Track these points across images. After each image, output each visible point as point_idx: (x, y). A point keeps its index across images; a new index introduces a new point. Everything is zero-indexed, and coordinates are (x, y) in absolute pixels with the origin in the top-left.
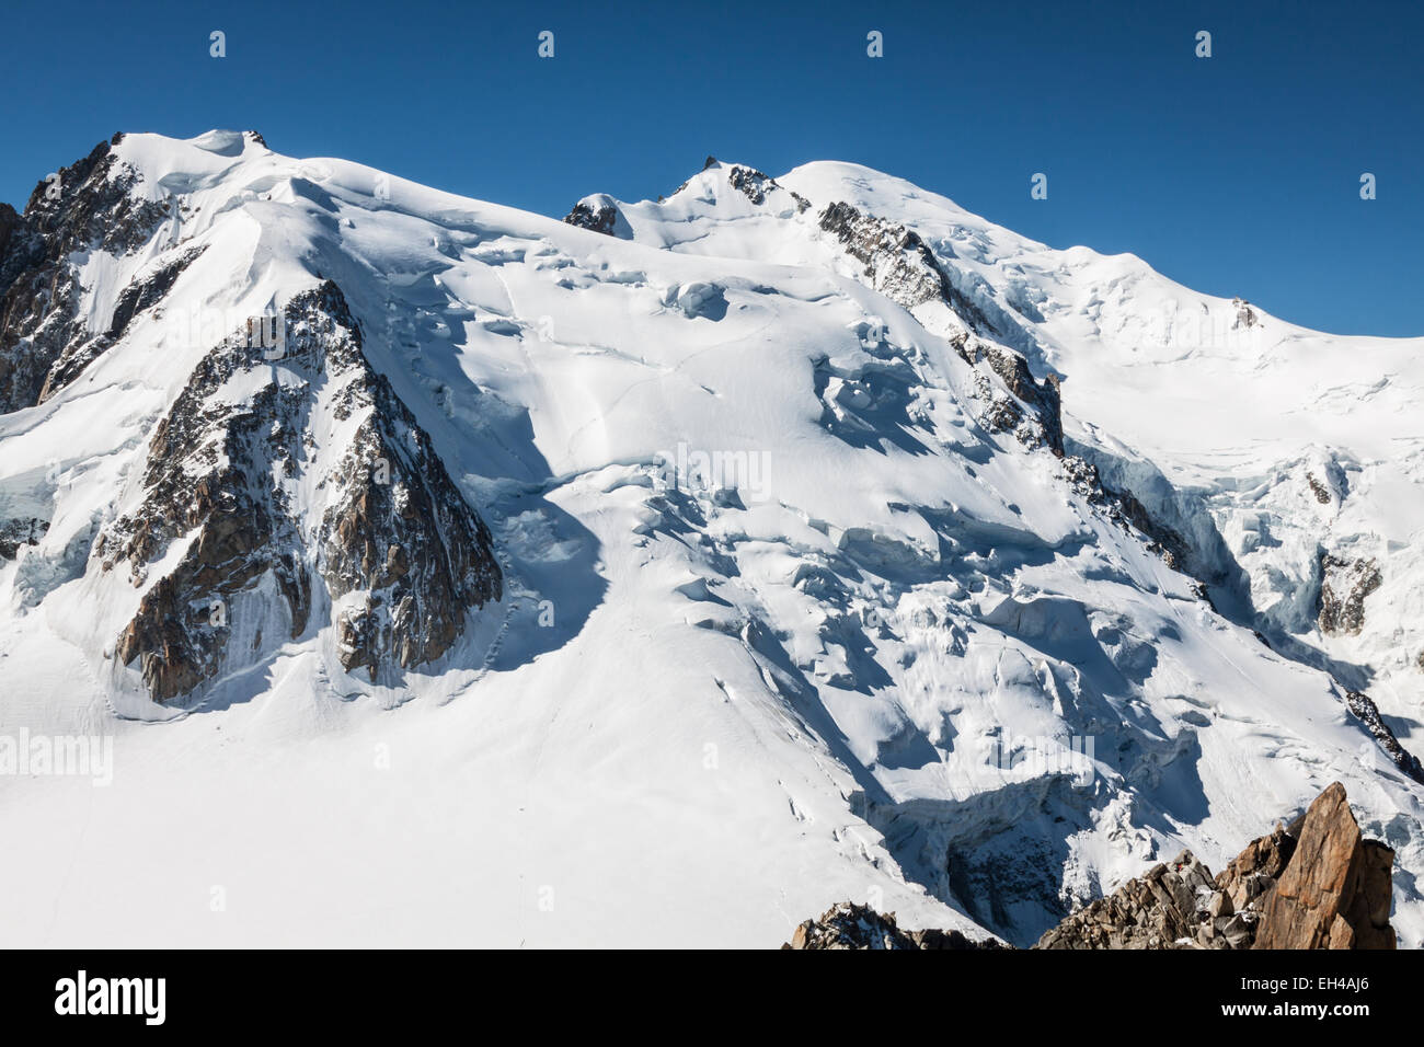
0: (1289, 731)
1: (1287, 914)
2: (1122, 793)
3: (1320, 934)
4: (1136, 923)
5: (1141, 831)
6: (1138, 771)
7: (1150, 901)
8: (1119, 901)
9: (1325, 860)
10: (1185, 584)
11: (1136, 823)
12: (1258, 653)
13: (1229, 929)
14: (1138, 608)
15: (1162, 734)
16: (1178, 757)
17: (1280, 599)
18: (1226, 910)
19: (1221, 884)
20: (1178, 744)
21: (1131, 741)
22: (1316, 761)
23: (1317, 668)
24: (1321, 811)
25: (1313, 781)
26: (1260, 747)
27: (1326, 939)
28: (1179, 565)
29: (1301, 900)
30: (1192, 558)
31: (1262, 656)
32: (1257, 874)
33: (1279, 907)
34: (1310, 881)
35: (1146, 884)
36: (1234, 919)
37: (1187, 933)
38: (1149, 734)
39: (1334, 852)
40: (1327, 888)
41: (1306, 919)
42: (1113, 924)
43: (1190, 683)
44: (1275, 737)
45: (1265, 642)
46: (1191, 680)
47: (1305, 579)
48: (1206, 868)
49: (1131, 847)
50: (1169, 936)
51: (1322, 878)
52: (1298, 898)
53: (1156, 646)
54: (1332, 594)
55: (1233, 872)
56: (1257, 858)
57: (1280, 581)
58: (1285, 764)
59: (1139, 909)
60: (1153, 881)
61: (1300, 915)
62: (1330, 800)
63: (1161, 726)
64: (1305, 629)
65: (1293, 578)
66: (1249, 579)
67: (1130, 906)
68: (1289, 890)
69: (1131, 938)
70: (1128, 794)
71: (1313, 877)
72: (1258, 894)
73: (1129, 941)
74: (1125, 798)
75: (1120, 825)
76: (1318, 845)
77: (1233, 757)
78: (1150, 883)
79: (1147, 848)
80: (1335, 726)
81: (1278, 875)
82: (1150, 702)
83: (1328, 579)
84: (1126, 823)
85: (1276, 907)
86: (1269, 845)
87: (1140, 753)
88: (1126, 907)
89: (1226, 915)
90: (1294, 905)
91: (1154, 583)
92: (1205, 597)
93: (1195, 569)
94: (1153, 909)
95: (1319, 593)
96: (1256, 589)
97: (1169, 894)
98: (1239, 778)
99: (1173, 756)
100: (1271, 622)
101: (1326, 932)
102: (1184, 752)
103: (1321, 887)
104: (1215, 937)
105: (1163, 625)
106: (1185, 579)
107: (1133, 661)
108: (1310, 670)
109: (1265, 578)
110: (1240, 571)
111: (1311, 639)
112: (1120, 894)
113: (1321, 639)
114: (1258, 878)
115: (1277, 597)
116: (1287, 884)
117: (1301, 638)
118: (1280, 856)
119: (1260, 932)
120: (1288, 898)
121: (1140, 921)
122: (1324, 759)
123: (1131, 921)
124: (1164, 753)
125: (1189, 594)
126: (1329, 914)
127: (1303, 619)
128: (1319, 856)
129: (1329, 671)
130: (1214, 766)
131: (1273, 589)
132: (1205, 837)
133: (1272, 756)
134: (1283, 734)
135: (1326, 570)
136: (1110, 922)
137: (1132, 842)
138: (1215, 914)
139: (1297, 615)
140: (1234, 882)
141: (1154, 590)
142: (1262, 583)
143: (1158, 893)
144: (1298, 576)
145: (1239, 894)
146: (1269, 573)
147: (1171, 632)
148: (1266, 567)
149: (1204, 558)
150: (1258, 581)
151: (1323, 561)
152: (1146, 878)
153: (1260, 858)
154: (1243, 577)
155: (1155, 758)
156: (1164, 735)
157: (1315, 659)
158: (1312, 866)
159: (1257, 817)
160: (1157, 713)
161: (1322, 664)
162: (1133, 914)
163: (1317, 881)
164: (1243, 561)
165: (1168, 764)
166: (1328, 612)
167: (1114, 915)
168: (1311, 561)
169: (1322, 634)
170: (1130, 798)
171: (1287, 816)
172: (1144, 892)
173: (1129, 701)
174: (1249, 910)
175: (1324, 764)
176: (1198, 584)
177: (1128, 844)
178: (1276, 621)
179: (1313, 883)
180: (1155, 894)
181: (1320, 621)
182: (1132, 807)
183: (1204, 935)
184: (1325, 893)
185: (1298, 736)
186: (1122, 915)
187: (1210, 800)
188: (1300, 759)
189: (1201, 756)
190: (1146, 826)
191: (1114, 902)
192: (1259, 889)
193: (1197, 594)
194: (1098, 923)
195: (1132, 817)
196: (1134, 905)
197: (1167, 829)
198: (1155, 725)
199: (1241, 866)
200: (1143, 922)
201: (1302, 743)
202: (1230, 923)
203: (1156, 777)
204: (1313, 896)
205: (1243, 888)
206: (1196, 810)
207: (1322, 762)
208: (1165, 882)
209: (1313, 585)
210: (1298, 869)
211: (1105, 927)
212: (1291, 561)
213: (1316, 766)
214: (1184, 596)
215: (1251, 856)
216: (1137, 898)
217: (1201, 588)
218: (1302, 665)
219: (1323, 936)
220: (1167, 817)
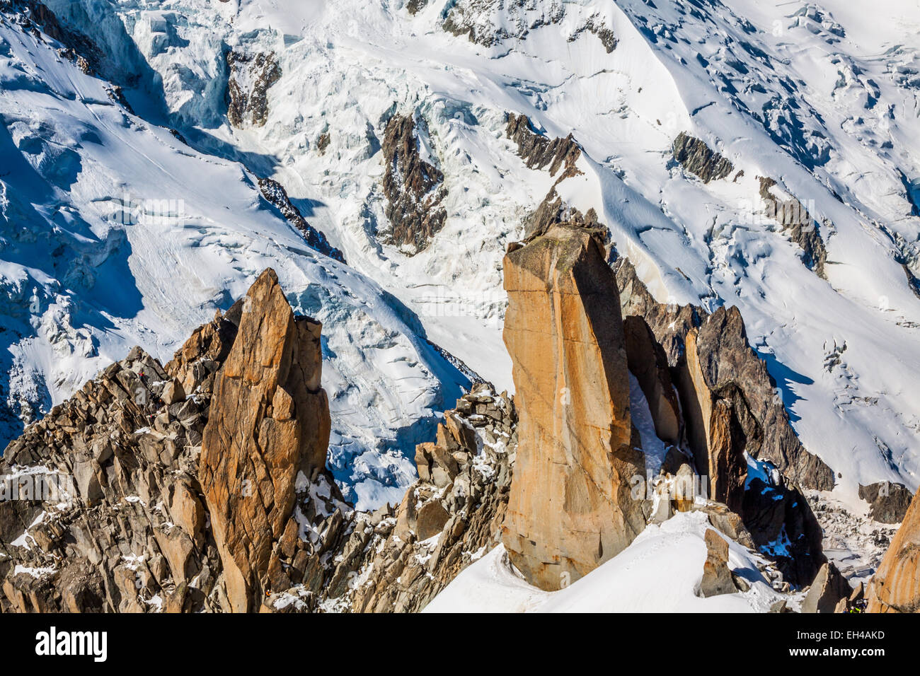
0: (209, 220)
1: (235, 392)
2: (59, 297)
3: (264, 405)
4: (96, 421)
5: (82, 331)
6: (73, 274)
7: (108, 398)
8: (78, 403)
9: (264, 339)
10: (100, 88)
11: (76, 324)
12: (176, 150)
13: (181, 414)
14: (60, 116)
15: (93, 236)
16: (109, 256)
17: (192, 96)
18: (179, 397)
19: (169, 374)
20: (109, 244)
21: (63, 246)
22: (236, 246)
23: (229, 159)
24: (257, 296)
25: (234, 264)
26: (185, 238)
27: (269, 409)
28: (94, 70)
29: (245, 378)
30: (105, 61)
31: (180, 152)
32: (202, 359)
33: (227, 388)
34: (252, 360)
35: (102, 384)
36: (186, 404)
37: (144, 423)
38: (80, 238)
39: (271, 331)
40: (267, 364)
41: (251, 395)
42: (74, 425)
43: (115, 185)
44: (198, 228)
45: (182, 139)
46: (116, 181)
47: (212, 75)
48: (157, 361)
49: (72, 347)
50: (128, 429)
51: (262, 356)
52: (243, 377)
53: (79, 151)
54: (238, 88)
55: (180, 361)
56: (200, 345)
57: (189, 79)
58: (209, 251)
59: (97, 408)
60: (109, 380)
61: (246, 392)
62: (264, 285)
63: (91, 228)
64: (217, 124)
65: (202, 76)
66: (161, 79)
67: (89, 407)
68: (234, 370)
69: (93, 436)
70: (65, 297)
71: (255, 356)
72: (205, 377)
73: (91, 439)
74: (62, 302)
75: (60, 328)
76: (256, 327)
77: (161, 250)
78: (106, 383)
79: (88, 346)
80: (251, 212)
81: (222, 358)
82: (78, 206)
83: (234, 75)
84: (66, 324)
85: (224, 388)
86: (210, 332)
87: (73, 256)
88: (85, 408)
89: (179, 401)
90: (240, 384)
91: (71, 88)
92: (123, 101)
93: (109, 73)
94: (111, 406)
95: (226, 88)
96: (169, 88)
97: (124, 389)
98: (168, 269)
99: (105, 256)
100: (185, 120)
101: (269, 403)
102: (114, 251)
103: (262, 364)
104: (170, 423)
105: (84, 130)
106: (102, 83)
107: (57, 168)
108: (224, 161)
109: (176, 77)
110: (152, 73)
111: (222, 133)
112: (78, 396)
113: (231, 132)
114: (203, 363)
115: (188, 95)
116: (233, 366)
117: (213, 132)
118: (221, 340)
119: (212, 411)
120: (235, 378)
121: (100, 419)
122: (242, 243)
123: (91, 420)
124: (96, 253)
125: (106, 98)
126: (271, 386)
127: (214, 114)
128: (258, 337)
129: (240, 161)
130: (145, 261)
131: (184, 88)
132: (142, 328)
133: (196, 245)
134: (204, 224)
135: (231, 66)
136: (71, 424)
137: (73, 342)
138: (168, 401)
139: (208, 111)
140: (182, 369)
141: (71, 96)
142: (174, 82)
143: (115, 391)
144: (206, 73)
145: (188, 379)
146: (179, 72)
147: (92, 136)
148: (176, 66)
149: (116, 61)
150: (170, 79)
151: (228, 58)
152: (102, 378)
153: (204, 345)
154: (156, 79)
155: (88, 260)
156: (94, 237)
157: (227, 152)
158: (253, 345)
159: (188, 304)
160: (86, 216)
161: (234, 156)
162: (92, 414)
163: (258, 360)
164: (155, 63)
165: (101, 264)
166: (236, 106)
167: (74, 417)
168: (217, 59)
169: (232, 127)
170: (68, 300)
171: (214, 299)
172: (101, 391)
173: (58, 208)
174: (197, 393)
175: (243, 248)
176: (114, 88)
177: (70, 344)
178: (189, 118)
179: (255, 361)
180: (111, 392)
181: (229, 116)
182: (71, 309)
183: (160, 422)
184: (266, 369)
185: (218, 224)
186: (82, 416)
187: (142, 293)
188: (221, 245)
189: (131, 253)
190: (85, 325)
191: (73, 406)
192: (205, 373)
193: (114, 97)
194: (60, 427)
195: (71, 318)
196: (93, 405)
197: (104, 325)
198: (85, 228)
199: (187, 354)
200: (103, 419)
201: (220, 231)
202: (183, 408)
203: (90, 278)
204: (255, 373)
205: (190, 374)
206: (130, 304)
207: (242, 246)
208: (120, 380)
209: (220, 82)
210: (241, 351)
211: (67, 429)
212: (198, 59)
213: (236, 250)
214: (101, 100)
215: (195, 344)
216: (95, 398)
217: (117, 91)
218: (217, 158)
219: (267, 407)
220: (104, 313)
